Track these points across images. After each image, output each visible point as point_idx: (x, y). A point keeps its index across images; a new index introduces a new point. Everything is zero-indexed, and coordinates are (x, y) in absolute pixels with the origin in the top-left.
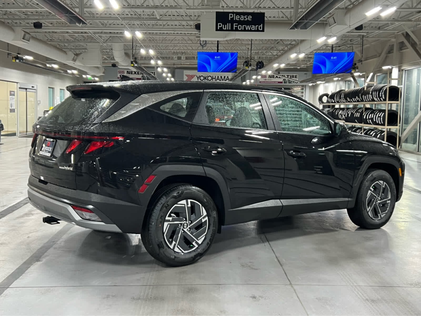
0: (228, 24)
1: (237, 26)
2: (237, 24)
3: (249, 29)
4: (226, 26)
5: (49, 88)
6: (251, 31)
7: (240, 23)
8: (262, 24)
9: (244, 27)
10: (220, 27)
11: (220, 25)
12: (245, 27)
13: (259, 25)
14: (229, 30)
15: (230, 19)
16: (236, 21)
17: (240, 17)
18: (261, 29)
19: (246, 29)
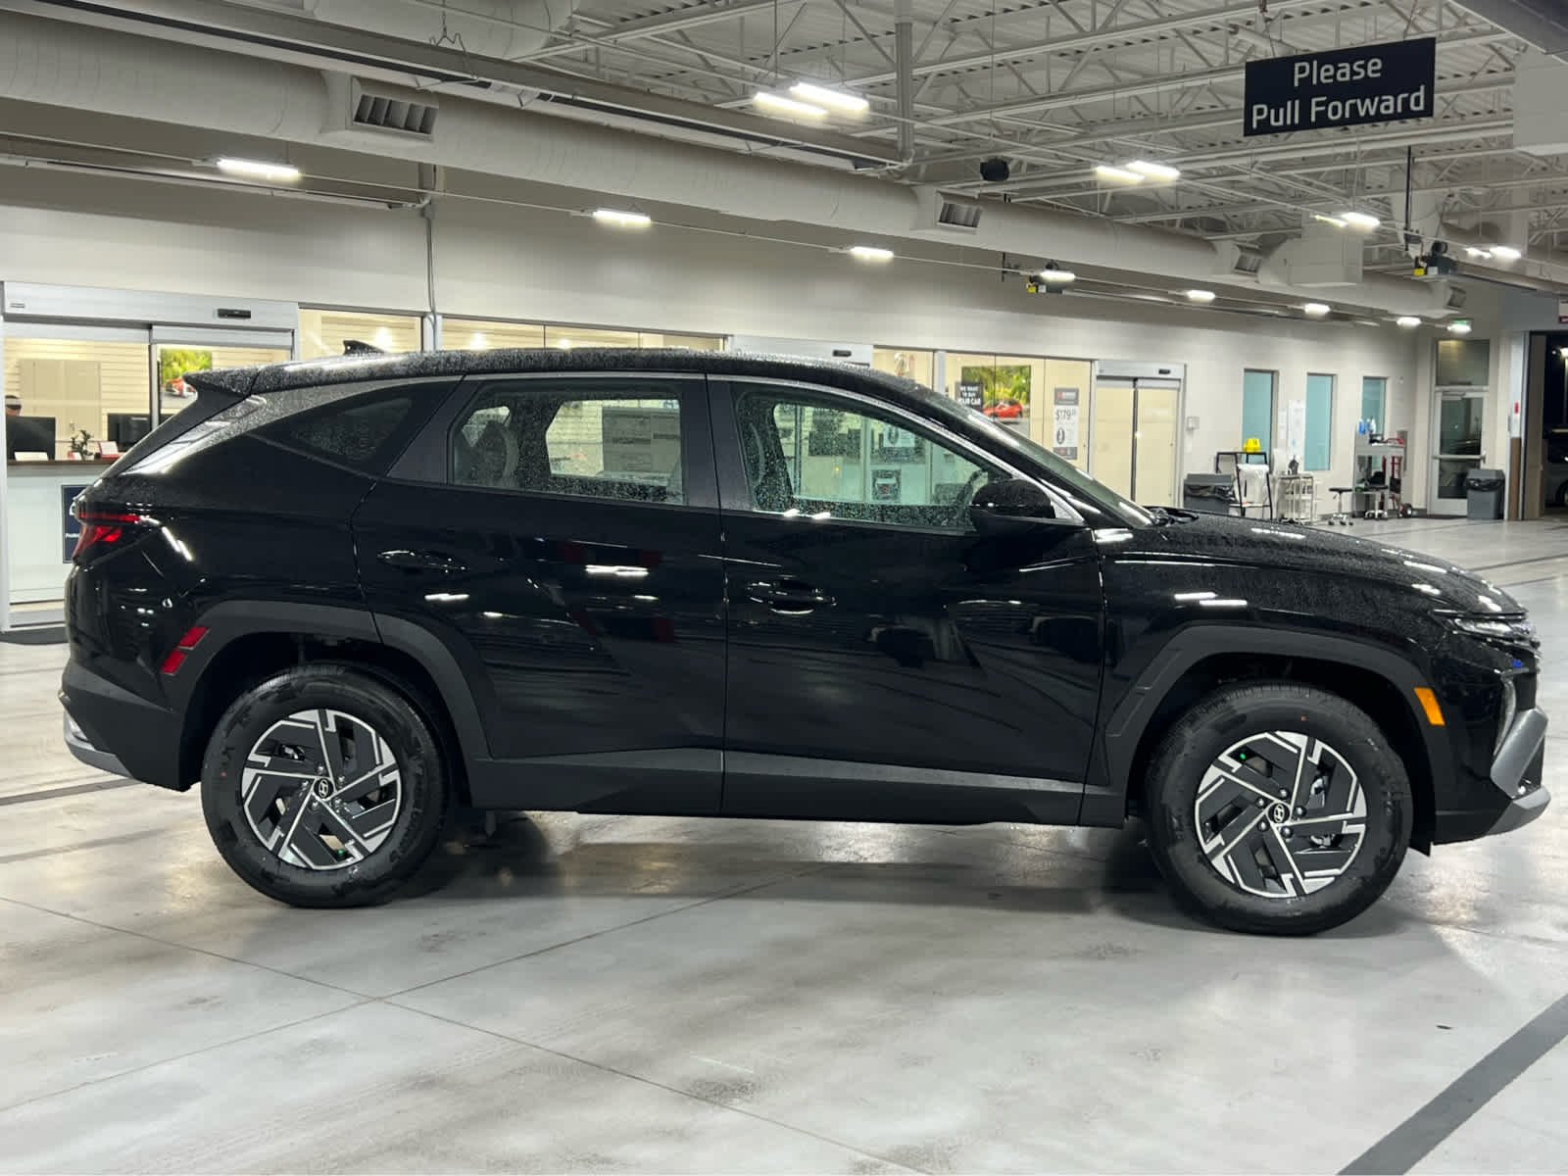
0: (1289, 103)
1: (1322, 108)
2: (1324, 99)
3: (1372, 112)
4: (1281, 111)
5: (1247, 370)
6: (1379, 117)
7: (1337, 91)
8: (1422, 87)
9: (1351, 105)
10: (1260, 118)
11: (1260, 112)
12: (1354, 108)
13: (1411, 93)
14: (1293, 128)
15: (1296, 84)
16: (1321, 89)
17: (1337, 69)
18: (1421, 107)
19: (1358, 113)
